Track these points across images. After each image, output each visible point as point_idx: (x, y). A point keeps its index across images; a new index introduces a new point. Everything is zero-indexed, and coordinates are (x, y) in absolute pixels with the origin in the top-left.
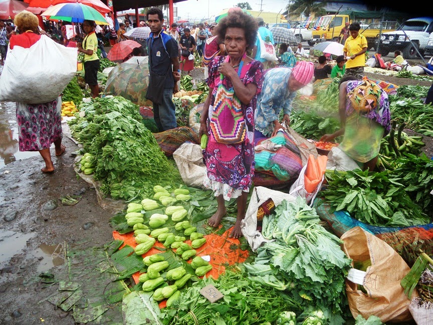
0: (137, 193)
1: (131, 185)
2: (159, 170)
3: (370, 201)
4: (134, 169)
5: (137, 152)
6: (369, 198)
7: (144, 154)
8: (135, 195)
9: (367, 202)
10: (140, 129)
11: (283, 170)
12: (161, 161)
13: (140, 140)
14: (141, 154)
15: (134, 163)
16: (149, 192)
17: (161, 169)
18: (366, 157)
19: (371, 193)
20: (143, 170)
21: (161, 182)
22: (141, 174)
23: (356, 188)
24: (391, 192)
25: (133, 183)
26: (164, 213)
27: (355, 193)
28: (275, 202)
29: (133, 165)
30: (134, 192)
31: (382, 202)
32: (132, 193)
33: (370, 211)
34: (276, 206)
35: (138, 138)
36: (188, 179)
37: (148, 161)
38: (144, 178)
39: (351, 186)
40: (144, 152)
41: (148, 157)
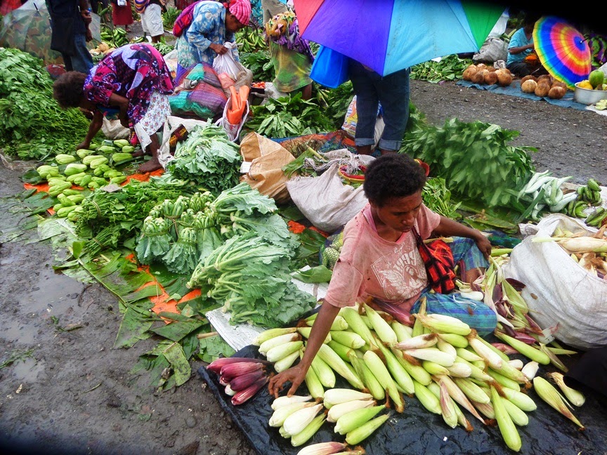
0: (49, 150)
1: (41, 143)
2: (74, 125)
3: (284, 122)
4: (41, 124)
5: (42, 105)
6: (284, 119)
7: (52, 108)
8: (47, 153)
9: (282, 123)
10: (42, 80)
11: (203, 107)
12: (75, 116)
13: (44, 92)
14: (47, 108)
15: (41, 118)
16: (65, 149)
17: (76, 124)
18: (290, 85)
19: (286, 115)
20: (53, 125)
21: (78, 139)
22: (52, 130)
23: (274, 113)
24: (305, 113)
25: (43, 140)
26: (82, 163)
27: (273, 116)
28: (187, 128)
29: (39, 119)
30: (46, 150)
31: (296, 121)
32: (43, 151)
33: (283, 131)
34: (189, 132)
35: (42, 90)
36: (111, 132)
37: (58, 115)
38: (55, 134)
39: (269, 111)
40: (51, 105)
41: (58, 111)
